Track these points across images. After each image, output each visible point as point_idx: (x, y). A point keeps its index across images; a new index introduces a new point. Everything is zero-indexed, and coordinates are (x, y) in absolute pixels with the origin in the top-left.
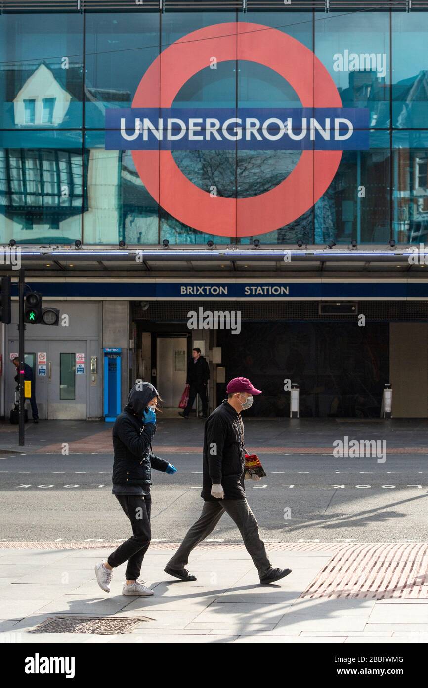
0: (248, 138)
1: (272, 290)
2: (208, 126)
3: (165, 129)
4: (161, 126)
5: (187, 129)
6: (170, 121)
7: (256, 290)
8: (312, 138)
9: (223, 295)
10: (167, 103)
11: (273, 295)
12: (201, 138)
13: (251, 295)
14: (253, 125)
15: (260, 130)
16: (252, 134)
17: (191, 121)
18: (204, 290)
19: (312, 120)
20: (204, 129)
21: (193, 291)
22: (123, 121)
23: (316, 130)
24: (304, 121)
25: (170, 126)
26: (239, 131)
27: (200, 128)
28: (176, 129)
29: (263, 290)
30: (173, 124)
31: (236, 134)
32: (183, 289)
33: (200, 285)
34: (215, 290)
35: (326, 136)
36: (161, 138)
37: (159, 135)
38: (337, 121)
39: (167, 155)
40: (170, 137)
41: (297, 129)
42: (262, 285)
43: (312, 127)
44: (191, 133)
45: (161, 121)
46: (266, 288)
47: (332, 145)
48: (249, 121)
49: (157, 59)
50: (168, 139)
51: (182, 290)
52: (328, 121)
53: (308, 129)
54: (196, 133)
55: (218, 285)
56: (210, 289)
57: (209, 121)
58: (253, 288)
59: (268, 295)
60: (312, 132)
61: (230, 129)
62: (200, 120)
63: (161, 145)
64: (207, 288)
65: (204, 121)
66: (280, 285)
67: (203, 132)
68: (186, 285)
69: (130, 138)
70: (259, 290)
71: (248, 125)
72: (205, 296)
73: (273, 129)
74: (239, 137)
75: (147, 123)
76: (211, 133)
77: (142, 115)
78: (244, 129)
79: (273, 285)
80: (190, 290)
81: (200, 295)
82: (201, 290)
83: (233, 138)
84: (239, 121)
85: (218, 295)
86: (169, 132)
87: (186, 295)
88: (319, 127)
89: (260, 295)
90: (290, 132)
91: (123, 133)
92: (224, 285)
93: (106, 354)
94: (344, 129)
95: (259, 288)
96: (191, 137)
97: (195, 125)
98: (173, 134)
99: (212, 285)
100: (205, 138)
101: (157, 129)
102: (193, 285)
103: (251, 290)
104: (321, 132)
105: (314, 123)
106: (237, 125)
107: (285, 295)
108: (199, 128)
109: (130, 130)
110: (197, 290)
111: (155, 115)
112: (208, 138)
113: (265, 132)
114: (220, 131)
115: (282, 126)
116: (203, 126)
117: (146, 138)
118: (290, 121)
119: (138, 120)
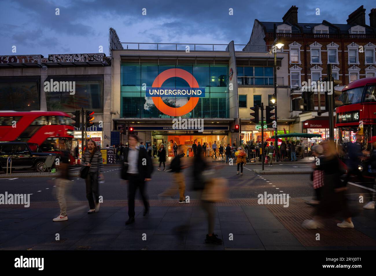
0: (178, 94)
2: (169, 91)
3: (159, 92)
5: (164, 92)
6: (161, 90)
8: (192, 94)
10: (160, 86)
12: (167, 94)
17: (165, 90)
18: (169, 128)
22: (150, 90)
23: (193, 92)
24: (191, 90)
26: (176, 93)
30: (161, 91)
31: (175, 93)
32: (164, 128)
33: (168, 127)
34: (171, 128)
35: (196, 94)
37: (158, 94)
38: (198, 91)
39: (160, 98)
40: (161, 94)
41: (189, 92)
45: (158, 90)
47: (197, 96)
48: (178, 90)
49: (157, 77)
52: (196, 91)
54: (166, 93)
57: (169, 90)
61: (174, 92)
62: (167, 90)
63: (159, 96)
67: (168, 93)
68: (165, 127)
69: (152, 94)
71: (178, 91)
74: (176, 94)
75: (155, 91)
77: (154, 89)
78: (177, 92)
80: (165, 128)
83: (175, 94)
84: (176, 90)
90: (187, 93)
91: (150, 93)
93: (146, 143)
94: (199, 92)
96: (165, 94)
97: (166, 91)
98: (161, 93)
102: (166, 127)
104: (195, 93)
105: (193, 91)
106: (176, 91)
108: (167, 92)
109: (151, 92)
111: (157, 89)
112: (169, 94)
113: (182, 93)
114: (172, 93)
115: (186, 92)
116: (168, 91)
117: (155, 94)
118: (187, 90)
119: (153, 90)
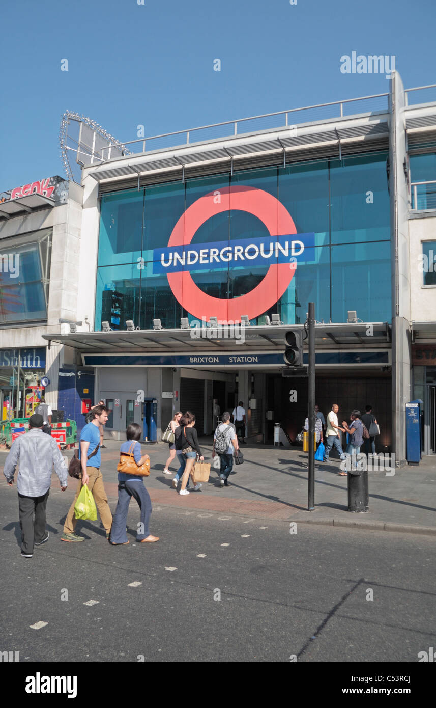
0: (236, 259)
1: (247, 359)
2: (211, 253)
3: (186, 258)
4: (184, 256)
5: (199, 257)
6: (189, 253)
7: (236, 359)
8: (277, 255)
9: (216, 363)
11: (248, 363)
12: (207, 261)
13: (234, 363)
14: (239, 250)
15: (243, 254)
16: (238, 256)
17: (202, 251)
18: (204, 360)
19: (276, 243)
20: (209, 256)
21: (197, 360)
22: (163, 255)
23: (279, 250)
24: (271, 245)
25: (189, 256)
26: (230, 255)
27: (206, 255)
28: (193, 257)
29: (241, 359)
31: (228, 257)
33: (202, 356)
34: (211, 360)
35: (286, 254)
36: (184, 264)
37: (183, 262)
38: (293, 243)
39: (187, 274)
40: (189, 263)
41: (267, 251)
42: (240, 356)
43: (276, 248)
44: (201, 259)
45: (184, 253)
46: (243, 358)
48: (236, 248)
50: (188, 264)
51: (191, 360)
52: (287, 243)
53: (274, 250)
54: (204, 259)
55: (213, 356)
56: (207, 359)
57: (212, 250)
58: (235, 358)
59: (244, 363)
60: (277, 252)
62: (207, 251)
63: (183, 268)
64: (206, 358)
65: (209, 251)
66: (252, 356)
68: (193, 356)
69: (167, 265)
70: (239, 360)
71: (236, 251)
72: (205, 363)
73: (252, 252)
74: (230, 259)
75: (176, 255)
76: (213, 258)
77: (174, 249)
78: (233, 254)
79: (247, 356)
80: (195, 360)
81: (202, 363)
82: (202, 360)
83: (227, 260)
84: (230, 248)
85: (213, 363)
86: (189, 259)
87: (194, 363)
88: (281, 248)
89: (239, 363)
90: (262, 253)
91: (163, 262)
92: (216, 356)
94: (298, 248)
95: (238, 358)
96: (202, 262)
97: (204, 253)
98: (191, 261)
99: (208, 356)
100: (209, 261)
101: (182, 258)
102: (197, 357)
103: (233, 359)
104: (283, 251)
105: (278, 246)
106: (229, 251)
107: (255, 363)
109: (167, 260)
110: (200, 360)
111: (181, 249)
112: (211, 261)
113: (246, 254)
114: (218, 256)
115: (257, 249)
116: (208, 254)
117: (175, 264)
118: (262, 246)
119: (171, 254)
